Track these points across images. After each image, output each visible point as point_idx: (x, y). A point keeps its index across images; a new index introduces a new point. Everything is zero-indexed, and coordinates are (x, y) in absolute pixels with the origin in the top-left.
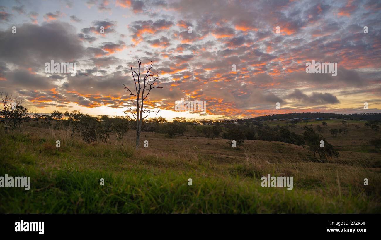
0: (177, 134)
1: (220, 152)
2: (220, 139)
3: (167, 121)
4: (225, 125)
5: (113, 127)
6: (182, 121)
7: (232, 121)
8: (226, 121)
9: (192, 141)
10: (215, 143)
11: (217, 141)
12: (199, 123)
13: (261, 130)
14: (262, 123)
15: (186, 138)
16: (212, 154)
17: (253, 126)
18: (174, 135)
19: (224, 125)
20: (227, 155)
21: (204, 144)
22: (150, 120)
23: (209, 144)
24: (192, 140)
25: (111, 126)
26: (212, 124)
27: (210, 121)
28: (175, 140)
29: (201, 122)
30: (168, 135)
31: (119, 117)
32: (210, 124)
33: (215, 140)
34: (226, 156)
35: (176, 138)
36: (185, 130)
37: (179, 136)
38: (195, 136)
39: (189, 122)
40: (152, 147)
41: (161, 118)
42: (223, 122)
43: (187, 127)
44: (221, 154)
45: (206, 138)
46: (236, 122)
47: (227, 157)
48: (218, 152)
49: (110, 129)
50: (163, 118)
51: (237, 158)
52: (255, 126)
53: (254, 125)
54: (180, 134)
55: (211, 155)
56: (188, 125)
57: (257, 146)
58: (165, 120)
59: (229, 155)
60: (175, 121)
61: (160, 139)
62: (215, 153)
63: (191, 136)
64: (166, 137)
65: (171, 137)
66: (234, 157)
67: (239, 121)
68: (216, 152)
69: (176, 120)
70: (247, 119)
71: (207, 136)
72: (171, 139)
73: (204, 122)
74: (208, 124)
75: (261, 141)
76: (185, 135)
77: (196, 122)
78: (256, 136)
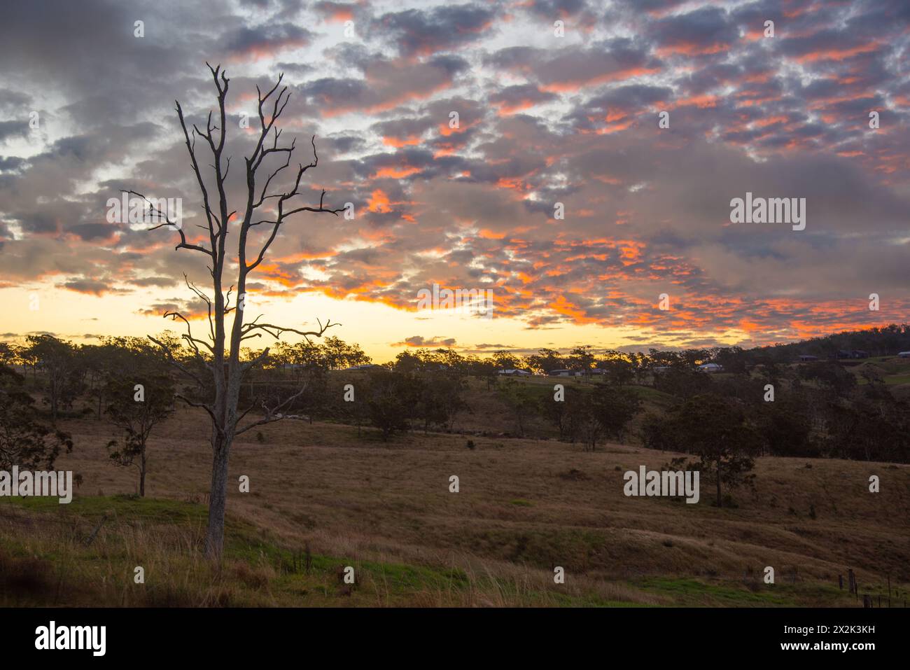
0: (418, 422)
1: (633, 516)
2: (632, 449)
3: (367, 359)
4: (656, 375)
5: (95, 392)
6: (443, 358)
7: (692, 355)
8: (659, 355)
9: (493, 461)
10: (605, 470)
11: (614, 457)
12: (525, 366)
13: (846, 403)
14: (849, 369)
15: (462, 442)
16: (593, 524)
17: (803, 383)
18: (404, 428)
19: (652, 379)
20: (666, 532)
21: (550, 476)
22: (281, 352)
23: (573, 475)
24: (492, 453)
25: (85, 386)
26: (590, 373)
27: (582, 359)
28: (410, 453)
29: (534, 361)
30: (374, 429)
31: (123, 341)
32: (578, 374)
33: (605, 456)
34: (663, 537)
35: (410, 442)
36: (458, 406)
37: (428, 436)
38: (507, 435)
39: (477, 364)
40: (292, 490)
41: (338, 344)
42: (645, 361)
43: (467, 387)
44: (635, 524)
45: (564, 444)
46: (710, 361)
47: (668, 544)
48: (622, 514)
49: (79, 404)
50: (348, 344)
51: (716, 548)
52: (811, 384)
53: (809, 377)
54: (433, 425)
55: (585, 530)
56: (471, 380)
57: (824, 487)
58: (359, 355)
59: (680, 534)
60: (405, 359)
61: (335, 450)
62: (607, 522)
63: (485, 435)
64: (367, 439)
65: (385, 438)
66: (703, 544)
67: (729, 357)
68: (609, 513)
69: (413, 351)
70: (768, 347)
71: (568, 435)
72: (388, 447)
73: (549, 362)
74: (572, 373)
75: (844, 462)
76: (456, 426)
77: (509, 363)
78: (816, 438)
